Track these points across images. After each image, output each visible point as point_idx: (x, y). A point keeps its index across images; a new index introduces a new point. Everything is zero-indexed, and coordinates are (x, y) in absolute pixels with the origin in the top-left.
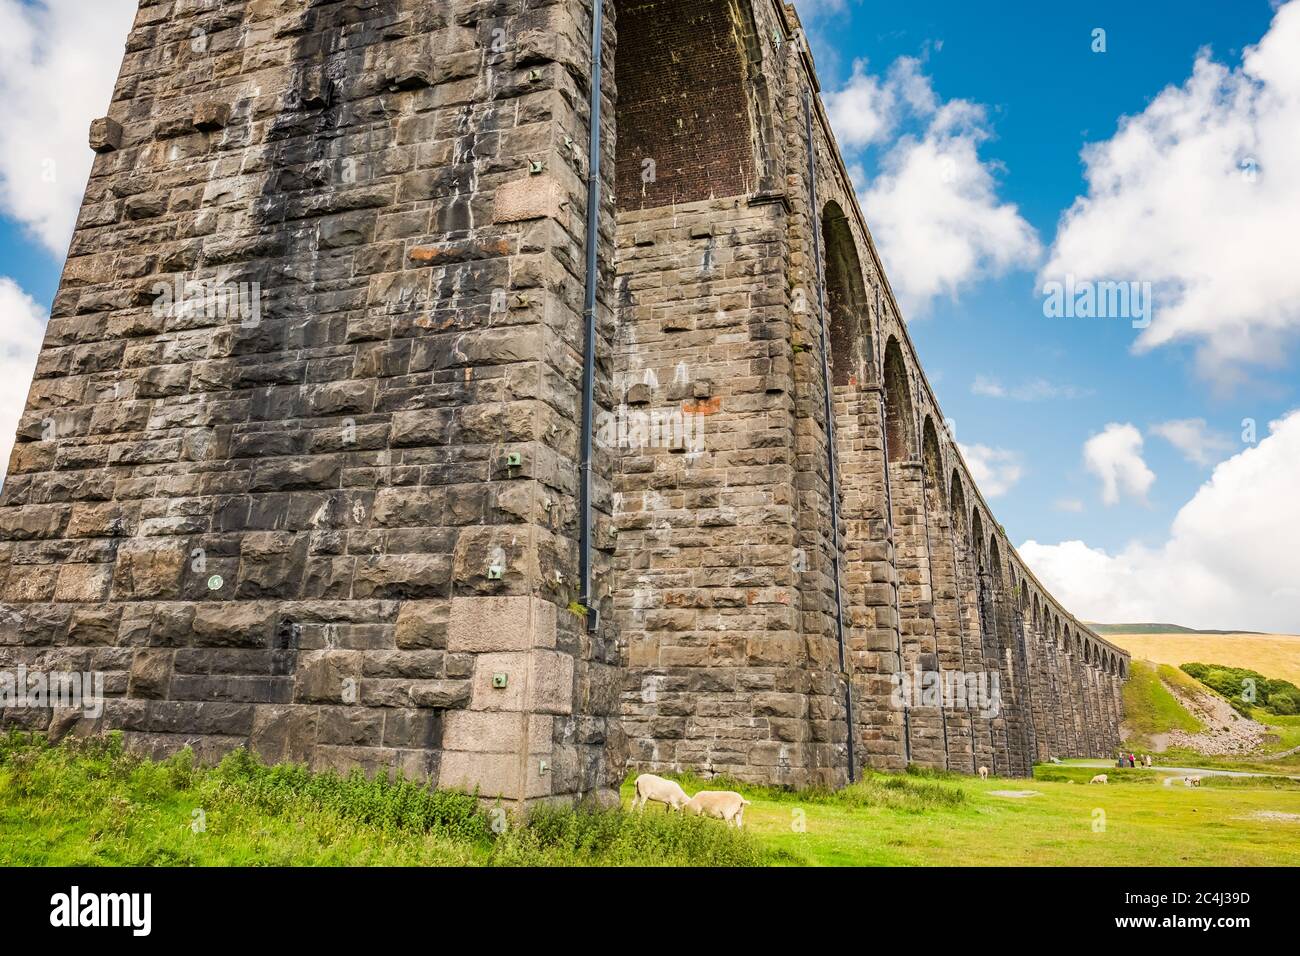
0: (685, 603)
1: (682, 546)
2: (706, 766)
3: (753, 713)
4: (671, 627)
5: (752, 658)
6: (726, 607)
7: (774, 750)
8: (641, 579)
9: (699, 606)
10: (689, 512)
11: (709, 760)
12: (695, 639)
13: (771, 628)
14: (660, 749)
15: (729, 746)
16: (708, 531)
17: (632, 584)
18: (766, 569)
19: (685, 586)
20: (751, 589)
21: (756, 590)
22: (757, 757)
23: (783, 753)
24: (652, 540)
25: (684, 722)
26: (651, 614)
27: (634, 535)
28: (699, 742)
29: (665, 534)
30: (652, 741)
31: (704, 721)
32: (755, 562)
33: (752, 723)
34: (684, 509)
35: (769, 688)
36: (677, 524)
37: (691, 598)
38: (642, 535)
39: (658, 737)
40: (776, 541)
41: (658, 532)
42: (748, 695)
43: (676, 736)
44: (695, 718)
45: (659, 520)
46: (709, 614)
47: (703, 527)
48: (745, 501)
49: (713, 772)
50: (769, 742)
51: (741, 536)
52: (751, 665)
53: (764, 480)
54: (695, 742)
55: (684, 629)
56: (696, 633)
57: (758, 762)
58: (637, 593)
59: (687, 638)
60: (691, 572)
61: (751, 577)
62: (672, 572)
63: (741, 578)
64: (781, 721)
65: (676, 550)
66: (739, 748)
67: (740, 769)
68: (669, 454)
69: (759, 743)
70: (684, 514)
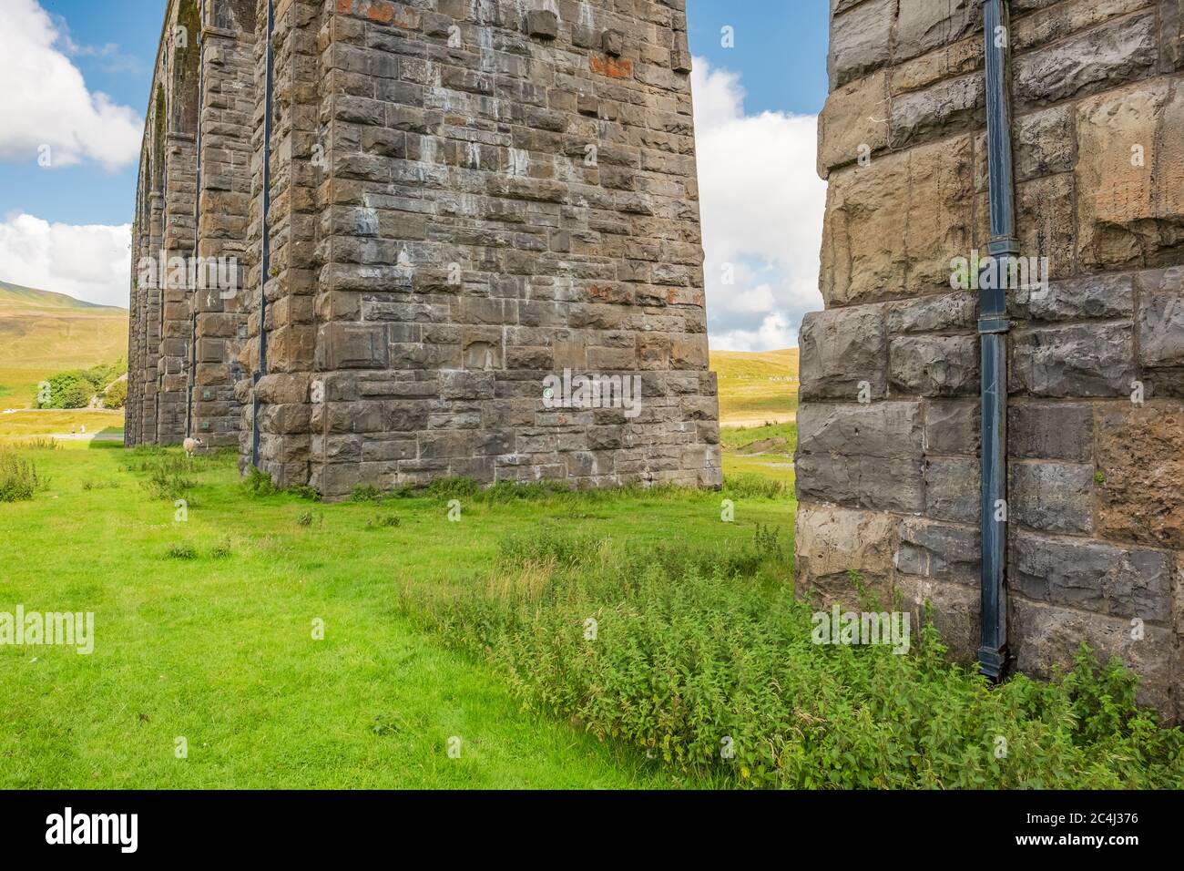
0: (613, 298)
1: (604, 231)
2: (645, 475)
3: (682, 418)
4: (599, 325)
5: (679, 361)
6: (651, 305)
7: (702, 452)
8: (563, 264)
9: (626, 304)
10: (605, 191)
11: (647, 468)
12: (622, 339)
13: (691, 331)
14: (599, 463)
15: (665, 452)
16: (627, 217)
17: (554, 270)
18: (684, 268)
19: (609, 278)
20: (671, 288)
21: (676, 289)
22: (689, 461)
23: (709, 455)
24: (569, 218)
25: (621, 430)
26: (575, 308)
27: (548, 208)
28: (636, 450)
29: (583, 211)
30: (590, 454)
31: (638, 429)
32: (675, 259)
33: (682, 428)
34: (599, 187)
35: (695, 392)
36: (595, 204)
37: (618, 293)
38: (557, 209)
39: (597, 449)
40: (690, 239)
41: (575, 209)
42: (678, 399)
43: (616, 445)
44: (631, 425)
45: (575, 196)
46: (634, 312)
47: (622, 212)
48: (660, 190)
49: (650, 480)
50: (697, 446)
51: (659, 228)
52: (676, 369)
53: (677, 171)
54: (632, 451)
55: (612, 327)
56: (623, 333)
57: (689, 466)
58: (557, 281)
59: (616, 338)
60: (614, 263)
61: (673, 275)
62: (595, 261)
63: (663, 274)
64: (705, 424)
65: (598, 235)
66: (672, 453)
67: (674, 474)
68: (578, 115)
69: (689, 447)
70: (599, 191)
